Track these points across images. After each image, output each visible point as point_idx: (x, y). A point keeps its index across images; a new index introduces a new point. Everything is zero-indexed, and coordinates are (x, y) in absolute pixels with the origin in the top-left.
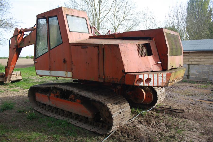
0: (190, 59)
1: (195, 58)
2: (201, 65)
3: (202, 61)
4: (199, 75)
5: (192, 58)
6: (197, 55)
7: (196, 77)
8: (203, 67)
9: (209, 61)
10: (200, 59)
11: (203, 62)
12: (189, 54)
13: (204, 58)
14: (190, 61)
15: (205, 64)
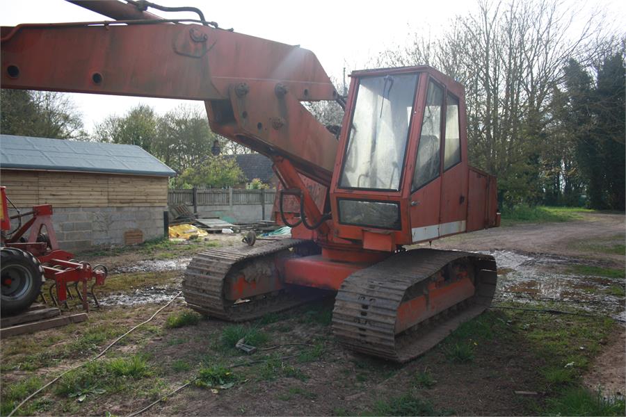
0: (40, 192)
1: (54, 189)
2: (72, 209)
3: (73, 197)
4: (68, 235)
5: (47, 189)
6: (60, 180)
7: (61, 241)
8: (76, 213)
9: (91, 197)
10: (68, 193)
11: (77, 201)
12: (37, 178)
13: (78, 189)
14: (40, 197)
15: (82, 205)
